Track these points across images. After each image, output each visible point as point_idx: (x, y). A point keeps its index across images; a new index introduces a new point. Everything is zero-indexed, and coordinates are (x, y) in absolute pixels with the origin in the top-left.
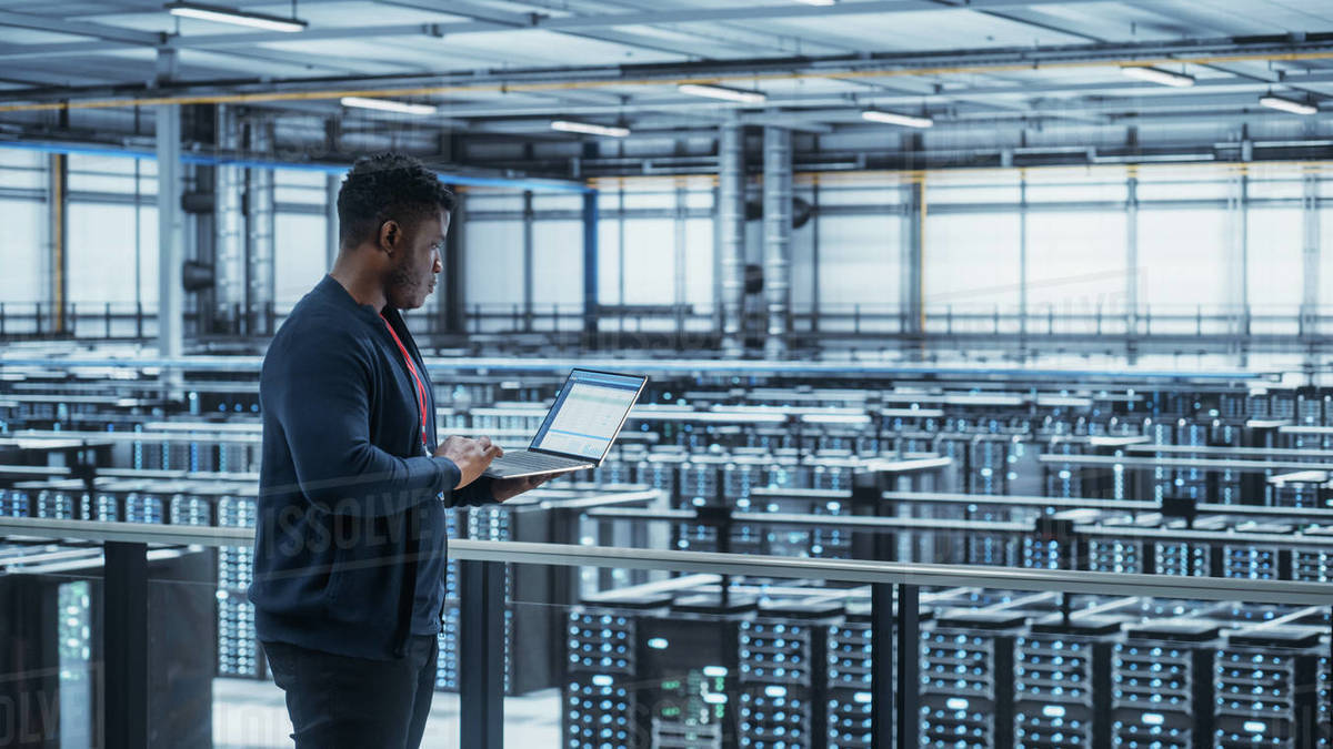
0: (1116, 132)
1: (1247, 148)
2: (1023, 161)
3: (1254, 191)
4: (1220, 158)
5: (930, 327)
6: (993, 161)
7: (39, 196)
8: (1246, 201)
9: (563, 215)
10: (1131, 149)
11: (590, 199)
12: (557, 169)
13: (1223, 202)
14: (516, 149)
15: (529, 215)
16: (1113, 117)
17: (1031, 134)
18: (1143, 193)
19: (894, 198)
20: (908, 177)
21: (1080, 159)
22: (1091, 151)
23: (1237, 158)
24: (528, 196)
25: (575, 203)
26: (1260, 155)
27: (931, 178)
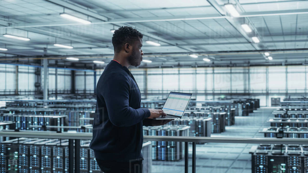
0: (177, 63)
1: (196, 66)
2: (163, 67)
3: (197, 72)
4: (192, 67)
5: (149, 92)
6: (158, 67)
7: (14, 72)
8: (196, 73)
9: (91, 75)
10: (179, 66)
11: (95, 73)
12: (90, 68)
13: (193, 74)
14: (83, 65)
15: (85, 75)
16: (176, 61)
17: (164, 63)
18: (181, 72)
19: (142, 73)
20: (145, 70)
21: (171, 67)
22: (173, 66)
23: (195, 67)
24: (85, 72)
25: (93, 73)
26: (199, 67)
27: (148, 70)
